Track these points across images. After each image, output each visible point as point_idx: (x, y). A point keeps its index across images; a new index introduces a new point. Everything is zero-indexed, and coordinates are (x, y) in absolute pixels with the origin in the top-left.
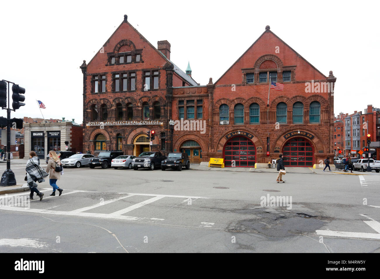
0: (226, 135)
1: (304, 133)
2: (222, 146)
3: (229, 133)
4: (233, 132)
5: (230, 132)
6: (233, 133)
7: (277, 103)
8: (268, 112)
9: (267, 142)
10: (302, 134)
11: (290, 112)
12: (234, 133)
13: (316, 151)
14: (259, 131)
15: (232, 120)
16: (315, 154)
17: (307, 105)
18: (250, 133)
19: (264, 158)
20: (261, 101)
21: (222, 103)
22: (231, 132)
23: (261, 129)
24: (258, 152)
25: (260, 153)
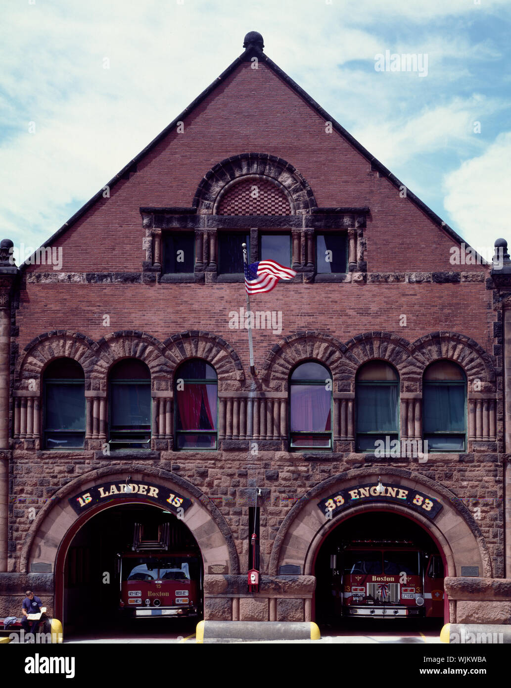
0: (71, 497)
1: (401, 491)
2: (56, 546)
3: (84, 488)
4: (99, 482)
5: (90, 481)
6: (101, 490)
7: (289, 362)
8: (253, 400)
9: (247, 528)
10: (394, 495)
11: (344, 404)
12: (107, 489)
13: (450, 570)
14: (216, 482)
15: (98, 432)
16: (449, 579)
17: (411, 376)
18: (177, 489)
19: (238, 599)
20: (222, 353)
21: (52, 353)
22: (92, 485)
23: (223, 474)
24: (210, 573)
25: (220, 578)
